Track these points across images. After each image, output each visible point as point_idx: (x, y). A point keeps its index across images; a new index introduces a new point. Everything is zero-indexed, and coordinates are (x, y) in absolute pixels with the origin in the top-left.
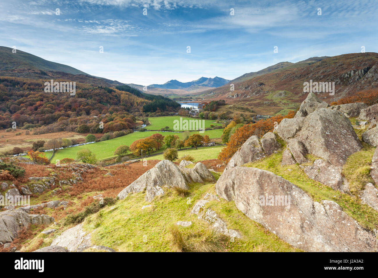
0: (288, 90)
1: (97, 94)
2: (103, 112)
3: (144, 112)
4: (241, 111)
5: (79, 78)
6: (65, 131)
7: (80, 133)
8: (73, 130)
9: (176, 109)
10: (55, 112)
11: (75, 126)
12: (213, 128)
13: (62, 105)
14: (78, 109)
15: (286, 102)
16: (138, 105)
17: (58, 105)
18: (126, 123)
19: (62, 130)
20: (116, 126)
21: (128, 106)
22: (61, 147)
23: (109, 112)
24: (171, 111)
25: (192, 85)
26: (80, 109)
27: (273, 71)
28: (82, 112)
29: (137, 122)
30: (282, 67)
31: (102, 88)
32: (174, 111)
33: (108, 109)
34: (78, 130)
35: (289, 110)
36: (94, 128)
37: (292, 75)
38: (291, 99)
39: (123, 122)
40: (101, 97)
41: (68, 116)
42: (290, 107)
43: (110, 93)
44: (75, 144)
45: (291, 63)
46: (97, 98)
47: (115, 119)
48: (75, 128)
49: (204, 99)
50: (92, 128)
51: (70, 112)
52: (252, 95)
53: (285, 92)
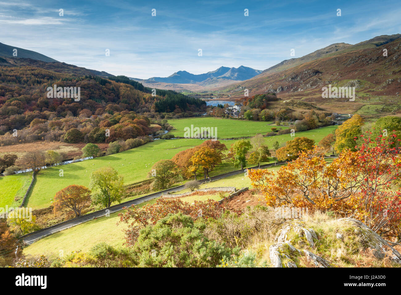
0: (363, 79)
1: (86, 87)
2: (97, 112)
3: (156, 111)
4: (305, 109)
5: (54, 66)
6: (44, 140)
7: (68, 142)
8: (56, 138)
9: (200, 108)
10: (25, 111)
11: (59, 132)
12: (277, 133)
13: (34, 102)
14: (58, 108)
15: (365, 95)
16: (146, 103)
17: (28, 101)
18: (140, 127)
19: (38, 139)
20: (128, 131)
21: (132, 103)
22: (44, 166)
23: (107, 111)
24: (195, 111)
25: (208, 78)
26: (61, 108)
27: (324, 56)
28: (65, 112)
29: (152, 126)
30: (337, 50)
31: (91, 79)
32: (198, 111)
33: (104, 107)
34: (65, 138)
35: (375, 106)
36: (91, 134)
37: (363, 57)
38: (370, 91)
39: (136, 125)
40: (92, 90)
41: (46, 118)
42: (373, 102)
43: (104, 85)
44: (66, 161)
45: (348, 44)
46: (85, 92)
47: (121, 121)
48: (60, 135)
49: (230, 95)
50: (89, 135)
51: (47, 113)
52: (305, 88)
53: (359, 81)
